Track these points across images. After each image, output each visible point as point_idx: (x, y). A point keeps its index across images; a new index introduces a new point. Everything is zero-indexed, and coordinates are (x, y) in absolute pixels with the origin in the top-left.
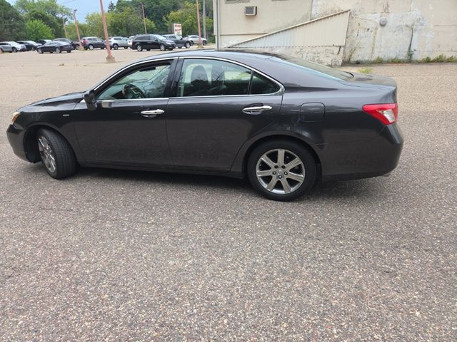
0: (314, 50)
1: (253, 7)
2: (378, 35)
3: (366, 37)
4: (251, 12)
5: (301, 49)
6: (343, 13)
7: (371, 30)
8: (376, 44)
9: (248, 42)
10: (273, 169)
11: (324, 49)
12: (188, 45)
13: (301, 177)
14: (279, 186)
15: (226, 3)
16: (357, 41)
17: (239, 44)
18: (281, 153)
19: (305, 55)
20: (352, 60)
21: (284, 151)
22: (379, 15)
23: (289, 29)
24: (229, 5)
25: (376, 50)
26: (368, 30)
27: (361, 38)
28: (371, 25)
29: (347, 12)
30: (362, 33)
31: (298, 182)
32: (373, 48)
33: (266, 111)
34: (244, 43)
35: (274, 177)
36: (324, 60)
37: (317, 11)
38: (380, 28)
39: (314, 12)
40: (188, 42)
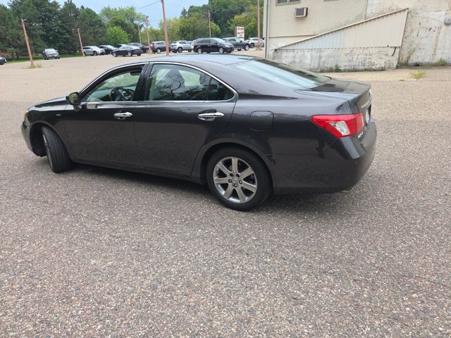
0: (366, 51)
1: (303, 9)
2: (441, 34)
3: (427, 37)
4: (302, 14)
5: (352, 51)
6: (400, 12)
7: (433, 29)
8: (439, 45)
9: (295, 44)
10: (229, 177)
11: (377, 50)
12: (247, 48)
13: (253, 187)
14: (234, 194)
15: (277, 5)
16: (417, 42)
17: (285, 46)
18: (235, 161)
19: (355, 57)
20: (410, 62)
21: (237, 159)
22: (443, 13)
23: (340, 30)
24: (279, 7)
25: (438, 52)
26: (430, 30)
27: (421, 38)
28: (434, 24)
29: (404, 10)
30: (423, 33)
31: (251, 193)
32: (435, 49)
33: (218, 118)
34: (292, 45)
35: (230, 185)
36: (376, 63)
37: (372, 10)
38: (444, 27)
39: (369, 11)
40: (247, 44)
